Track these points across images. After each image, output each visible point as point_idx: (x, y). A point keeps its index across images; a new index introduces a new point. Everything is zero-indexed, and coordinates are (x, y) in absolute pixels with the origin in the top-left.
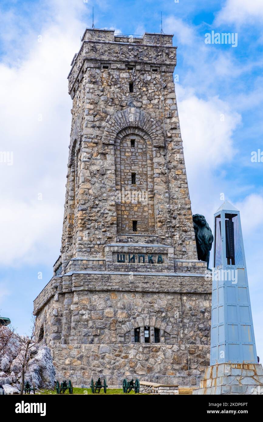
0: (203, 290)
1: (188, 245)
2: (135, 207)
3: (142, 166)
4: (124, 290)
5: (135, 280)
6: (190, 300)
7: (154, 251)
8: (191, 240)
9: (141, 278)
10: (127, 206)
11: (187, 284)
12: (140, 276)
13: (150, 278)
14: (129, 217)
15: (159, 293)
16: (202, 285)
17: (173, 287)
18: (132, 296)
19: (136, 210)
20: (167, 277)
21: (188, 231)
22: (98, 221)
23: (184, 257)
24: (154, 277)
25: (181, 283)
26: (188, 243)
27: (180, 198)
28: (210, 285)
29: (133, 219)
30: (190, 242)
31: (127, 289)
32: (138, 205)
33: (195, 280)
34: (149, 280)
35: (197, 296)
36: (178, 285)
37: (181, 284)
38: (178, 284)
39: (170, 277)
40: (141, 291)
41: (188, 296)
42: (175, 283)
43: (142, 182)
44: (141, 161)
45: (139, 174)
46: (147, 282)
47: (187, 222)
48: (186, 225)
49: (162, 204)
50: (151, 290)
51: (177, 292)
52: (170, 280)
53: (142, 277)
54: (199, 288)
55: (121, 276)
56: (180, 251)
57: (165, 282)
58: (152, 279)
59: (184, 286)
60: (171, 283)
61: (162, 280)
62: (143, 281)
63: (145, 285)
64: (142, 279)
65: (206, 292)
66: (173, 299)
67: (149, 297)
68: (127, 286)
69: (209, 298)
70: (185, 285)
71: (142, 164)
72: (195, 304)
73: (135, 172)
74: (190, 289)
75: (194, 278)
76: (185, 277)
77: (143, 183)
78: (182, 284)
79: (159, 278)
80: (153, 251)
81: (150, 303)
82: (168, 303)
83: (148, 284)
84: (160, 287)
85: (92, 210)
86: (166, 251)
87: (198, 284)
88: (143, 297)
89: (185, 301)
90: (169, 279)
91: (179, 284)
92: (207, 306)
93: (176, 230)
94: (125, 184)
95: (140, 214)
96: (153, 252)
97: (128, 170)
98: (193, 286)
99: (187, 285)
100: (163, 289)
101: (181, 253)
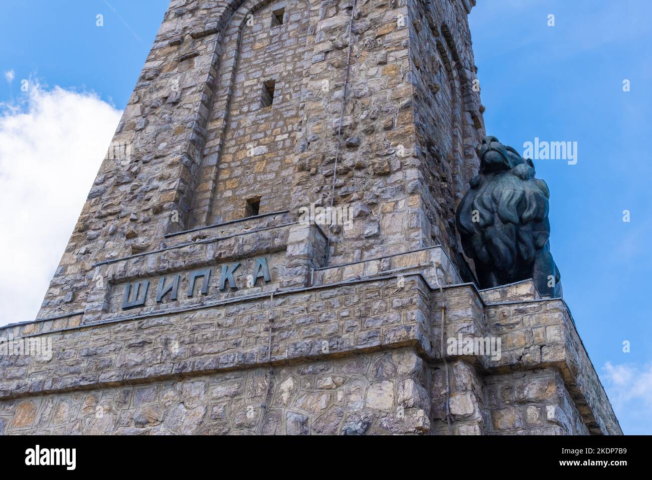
0: (364, 335)
1: (390, 212)
2: (258, 163)
3: (293, 58)
4: (59, 386)
5: (105, 343)
6: (310, 392)
7: (239, 248)
8: (402, 196)
9: (129, 330)
10: (238, 166)
11: (298, 322)
12: (123, 326)
13: (158, 325)
14: (237, 193)
15: (181, 376)
16: (363, 317)
17: (237, 344)
18: (85, 406)
19: (262, 170)
20: (223, 311)
21: (394, 172)
22: (123, 214)
23: (366, 254)
24: (173, 319)
25: (272, 321)
26: (389, 208)
27: (378, 89)
28: (397, 308)
29: (249, 196)
30: (397, 202)
31: (69, 381)
32: (267, 156)
33: (335, 302)
34: (152, 334)
35: (344, 369)
36: (262, 335)
37: (274, 327)
38: (259, 329)
39: (233, 309)
40: (114, 379)
41: (303, 374)
42: (250, 326)
43: (288, 97)
44: (292, 49)
45: (283, 79)
46: (143, 343)
47: (393, 146)
48: (388, 155)
49: (320, 121)
50: (150, 371)
51: (252, 361)
52: (230, 321)
53: (129, 326)
54: (348, 332)
55: (63, 338)
56: (358, 238)
57: (209, 332)
58: (166, 328)
59: (284, 335)
60: (233, 332)
61: (199, 326)
62: (131, 342)
63: (134, 357)
64: (128, 335)
65: (376, 343)
66: (236, 394)
67: (144, 401)
68: (72, 369)
69: (395, 371)
70: (288, 328)
71: (295, 54)
72: (328, 403)
73: (274, 79)
74: (308, 341)
75: (328, 293)
76: (290, 297)
77: (291, 97)
78: (276, 325)
79: (191, 321)
80: (236, 248)
81: (138, 423)
82: (209, 413)
83: (147, 349)
84: (188, 353)
85: (116, 191)
86: (282, 237)
87: (345, 313)
88: (125, 403)
89: (285, 396)
90: (228, 315)
91: (267, 330)
92: (382, 407)
93: (351, 177)
94: (241, 113)
95: (272, 176)
96: (235, 250)
97: (254, 78)
98: (322, 326)
99: (299, 326)
100: (197, 359)
101: (360, 244)
